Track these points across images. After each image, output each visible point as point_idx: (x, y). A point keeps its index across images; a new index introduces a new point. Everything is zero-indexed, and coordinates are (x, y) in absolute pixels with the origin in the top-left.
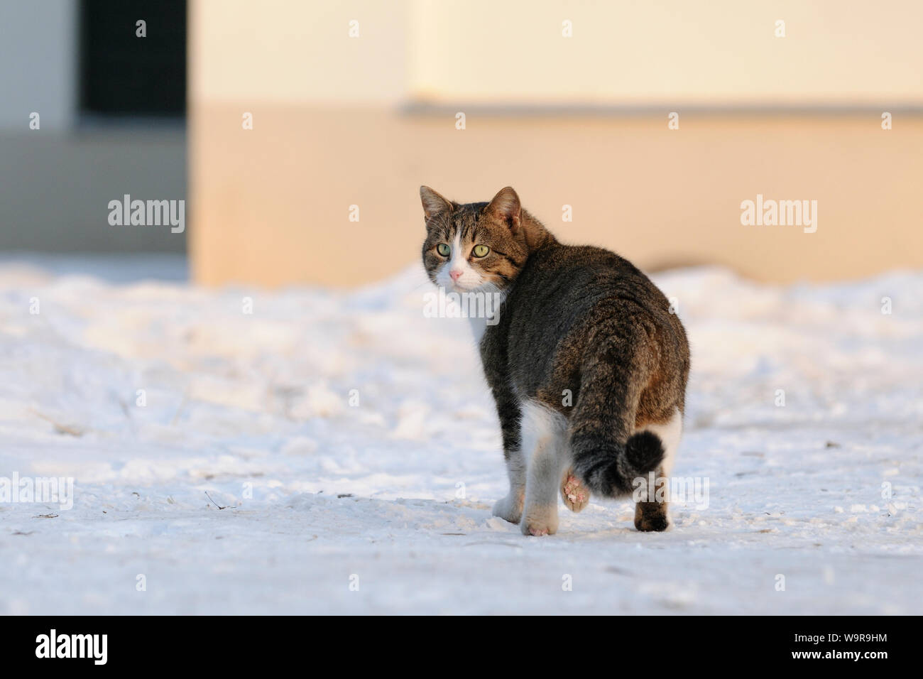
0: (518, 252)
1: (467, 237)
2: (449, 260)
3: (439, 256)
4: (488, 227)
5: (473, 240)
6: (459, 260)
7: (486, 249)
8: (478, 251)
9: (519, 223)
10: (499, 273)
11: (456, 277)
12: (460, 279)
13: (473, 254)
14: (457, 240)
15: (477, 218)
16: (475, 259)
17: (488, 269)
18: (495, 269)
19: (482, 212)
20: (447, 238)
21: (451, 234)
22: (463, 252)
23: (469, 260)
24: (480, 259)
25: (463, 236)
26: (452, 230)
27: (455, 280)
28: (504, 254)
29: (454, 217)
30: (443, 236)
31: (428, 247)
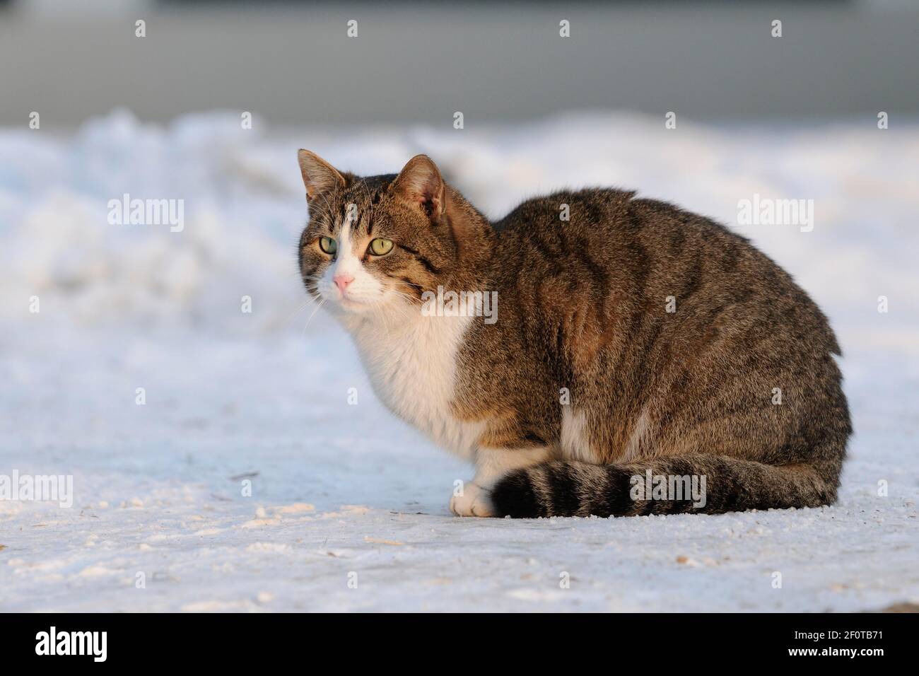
0: (436, 250)
1: (361, 228)
2: (334, 259)
3: (322, 253)
4: (391, 212)
5: (369, 232)
6: (350, 261)
7: (388, 244)
8: (377, 247)
9: (440, 209)
10: (406, 279)
11: (343, 285)
12: (350, 288)
13: (370, 251)
14: (345, 232)
15: (376, 200)
16: (372, 258)
17: (391, 273)
18: (402, 273)
19: (385, 190)
20: (331, 229)
21: (337, 223)
22: (355, 249)
23: (364, 260)
24: (380, 257)
25: (355, 226)
26: (339, 217)
27: (343, 290)
28: (414, 252)
29: (346, 198)
30: (326, 226)
31: (307, 239)
